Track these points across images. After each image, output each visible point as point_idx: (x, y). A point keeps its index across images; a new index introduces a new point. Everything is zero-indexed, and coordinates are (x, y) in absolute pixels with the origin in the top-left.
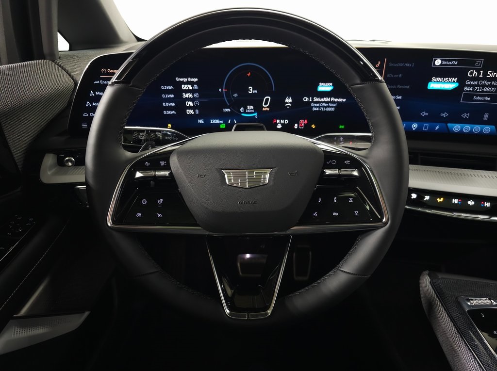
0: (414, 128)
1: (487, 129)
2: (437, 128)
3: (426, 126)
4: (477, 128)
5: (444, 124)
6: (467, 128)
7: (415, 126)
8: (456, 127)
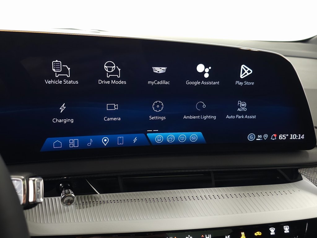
0: (105, 142)
1: (195, 136)
2: (135, 140)
3: (121, 139)
4: (182, 136)
5: (142, 135)
6: (171, 137)
7: (105, 140)
8: (158, 137)
